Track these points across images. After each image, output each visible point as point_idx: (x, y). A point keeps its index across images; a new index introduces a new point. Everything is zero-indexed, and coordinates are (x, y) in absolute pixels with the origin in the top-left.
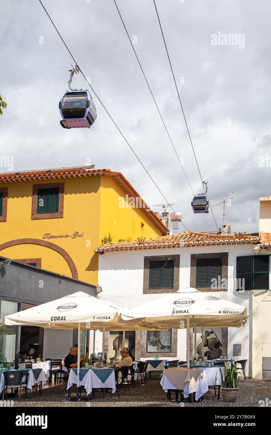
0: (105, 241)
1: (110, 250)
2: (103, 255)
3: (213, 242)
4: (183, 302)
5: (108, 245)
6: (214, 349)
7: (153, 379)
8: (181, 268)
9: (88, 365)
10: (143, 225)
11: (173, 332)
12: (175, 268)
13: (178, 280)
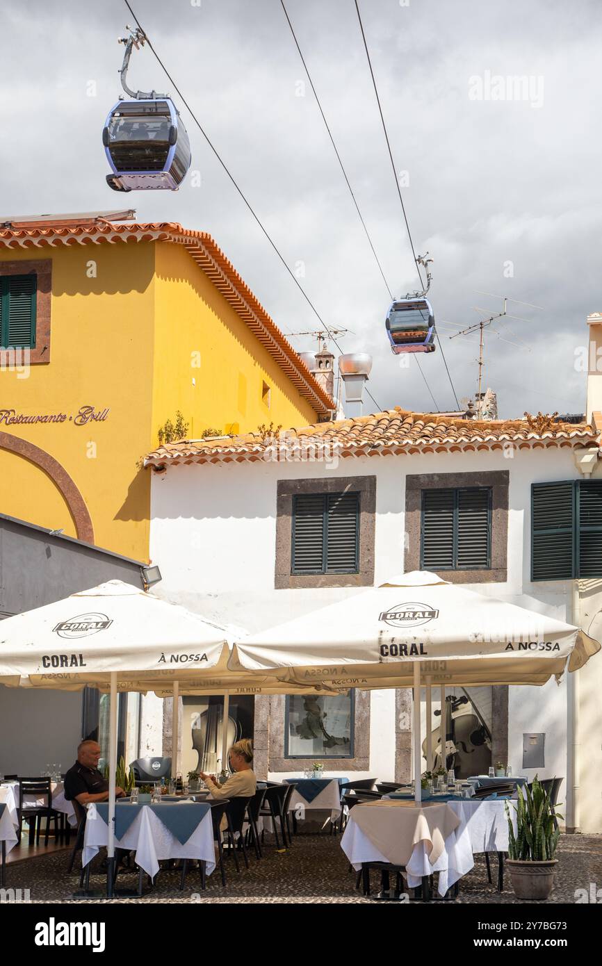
0: (168, 435)
1: (182, 461)
2: (163, 475)
3: (467, 441)
4: (407, 615)
5: (175, 447)
6: (470, 747)
7: (302, 834)
8: (380, 513)
9: (137, 792)
10: (266, 389)
11: (357, 699)
12: (364, 516)
13: (371, 549)
